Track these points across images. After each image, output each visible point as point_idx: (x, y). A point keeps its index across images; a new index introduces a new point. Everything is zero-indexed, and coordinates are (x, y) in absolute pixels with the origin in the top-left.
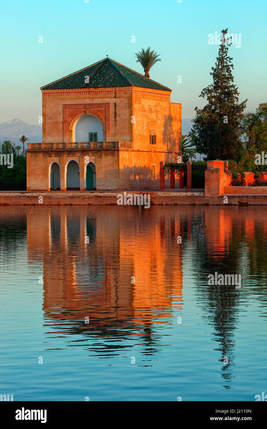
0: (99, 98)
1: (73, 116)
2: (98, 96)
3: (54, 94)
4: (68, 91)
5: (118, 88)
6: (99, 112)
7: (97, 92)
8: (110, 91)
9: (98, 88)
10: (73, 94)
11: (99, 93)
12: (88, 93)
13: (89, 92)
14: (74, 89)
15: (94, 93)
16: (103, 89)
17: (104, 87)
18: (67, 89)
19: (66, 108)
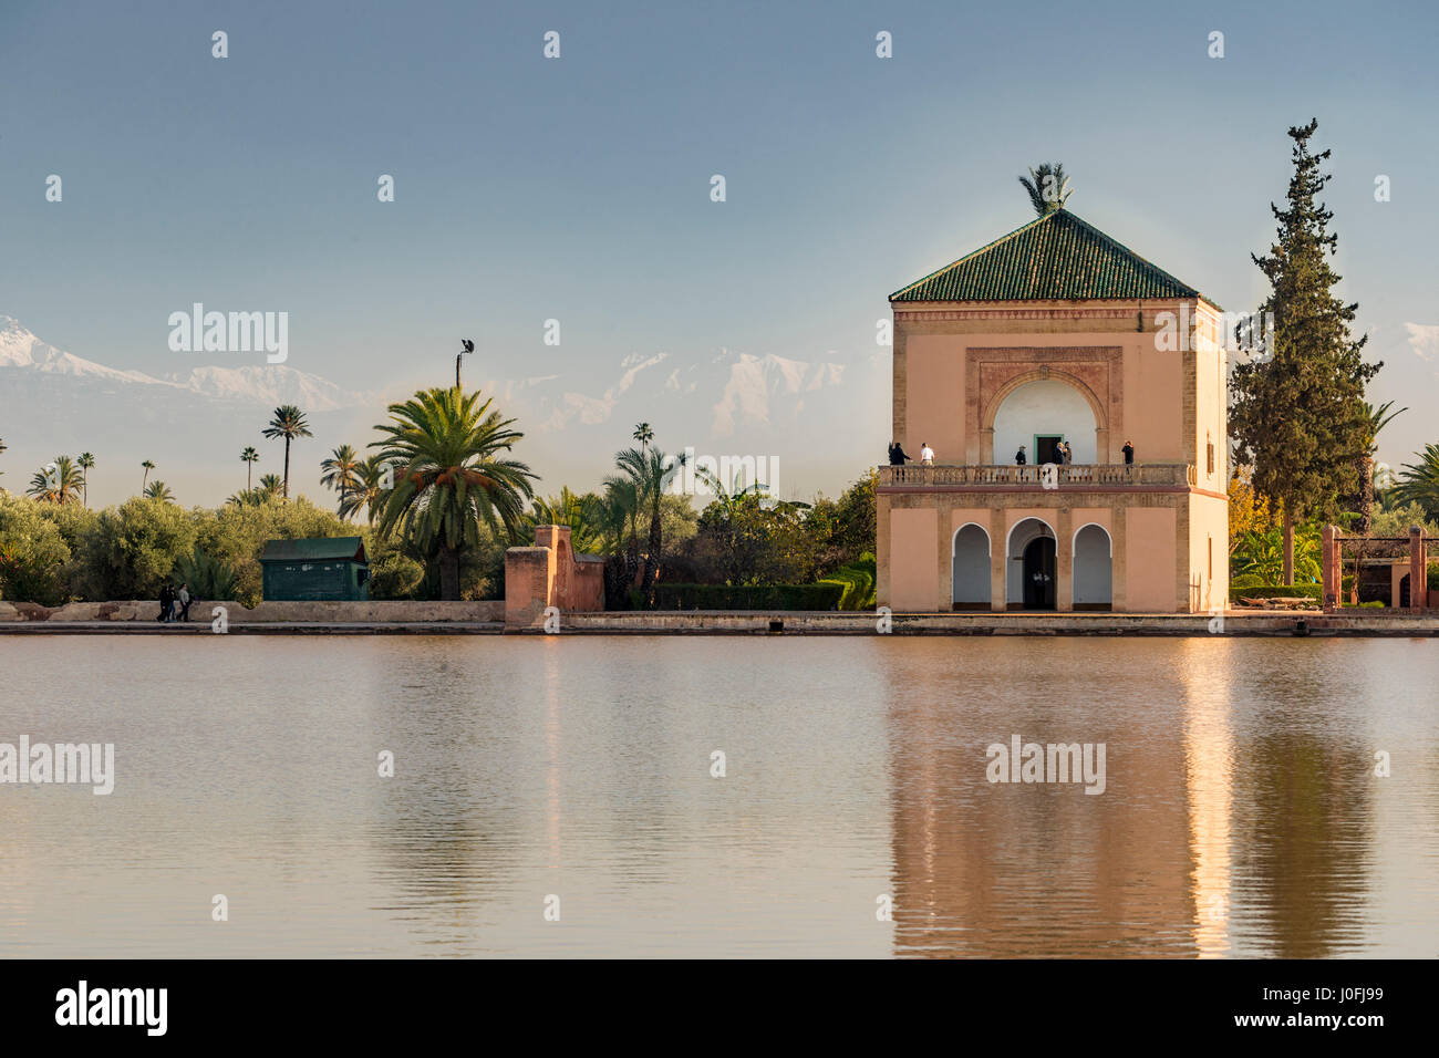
0: (1085, 331)
1: (998, 385)
2: (1082, 323)
3: (933, 317)
4: (983, 306)
5: (1148, 302)
6: (1086, 374)
7: (1080, 313)
8: (1124, 311)
9: (1084, 300)
10: (998, 316)
11: (1084, 316)
12: (1048, 316)
13: (1052, 312)
14: (1001, 303)
15: (1070, 316)
16: (1098, 305)
17: (1104, 299)
18: (978, 301)
19: (973, 360)
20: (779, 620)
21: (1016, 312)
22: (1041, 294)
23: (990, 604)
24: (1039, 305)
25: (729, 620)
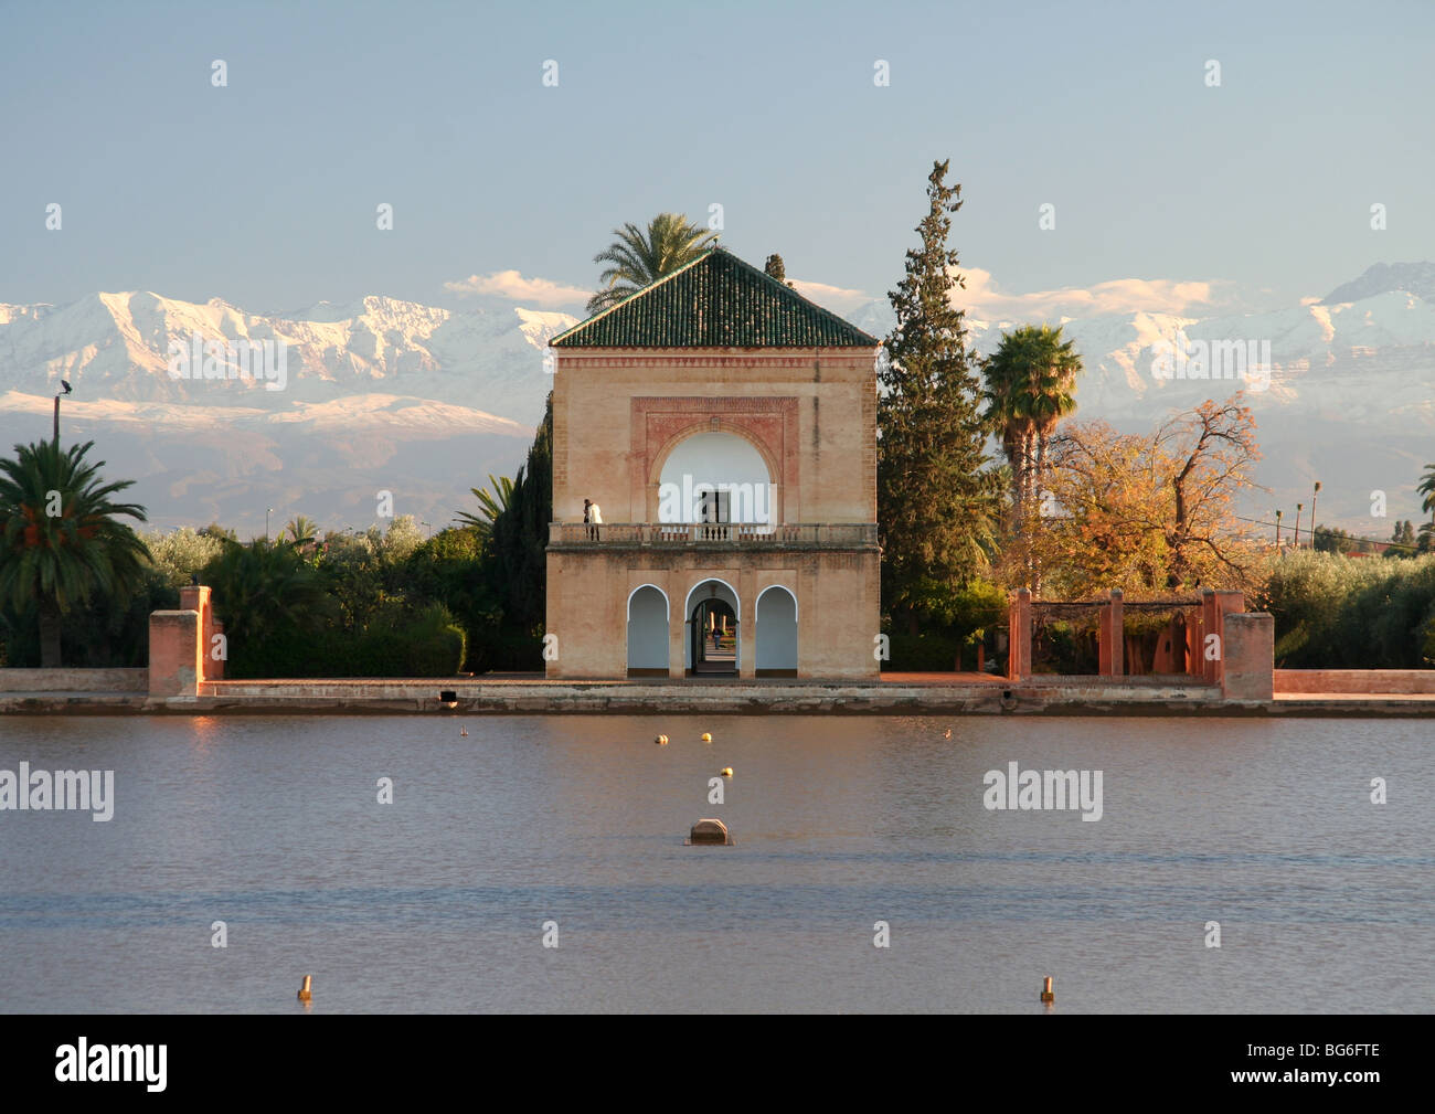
0: (759, 380)
2: (756, 373)
3: (597, 364)
4: (650, 353)
5: (826, 350)
6: (759, 426)
7: (753, 361)
8: (799, 360)
9: (759, 347)
10: (666, 364)
11: (757, 364)
12: (719, 364)
13: (723, 360)
14: (670, 350)
15: (742, 364)
16: (773, 353)
17: (779, 346)
18: (645, 347)
19: (640, 411)
20: (452, 689)
21: (685, 360)
22: (712, 340)
23: (668, 670)
24: (710, 353)
25: (396, 689)
